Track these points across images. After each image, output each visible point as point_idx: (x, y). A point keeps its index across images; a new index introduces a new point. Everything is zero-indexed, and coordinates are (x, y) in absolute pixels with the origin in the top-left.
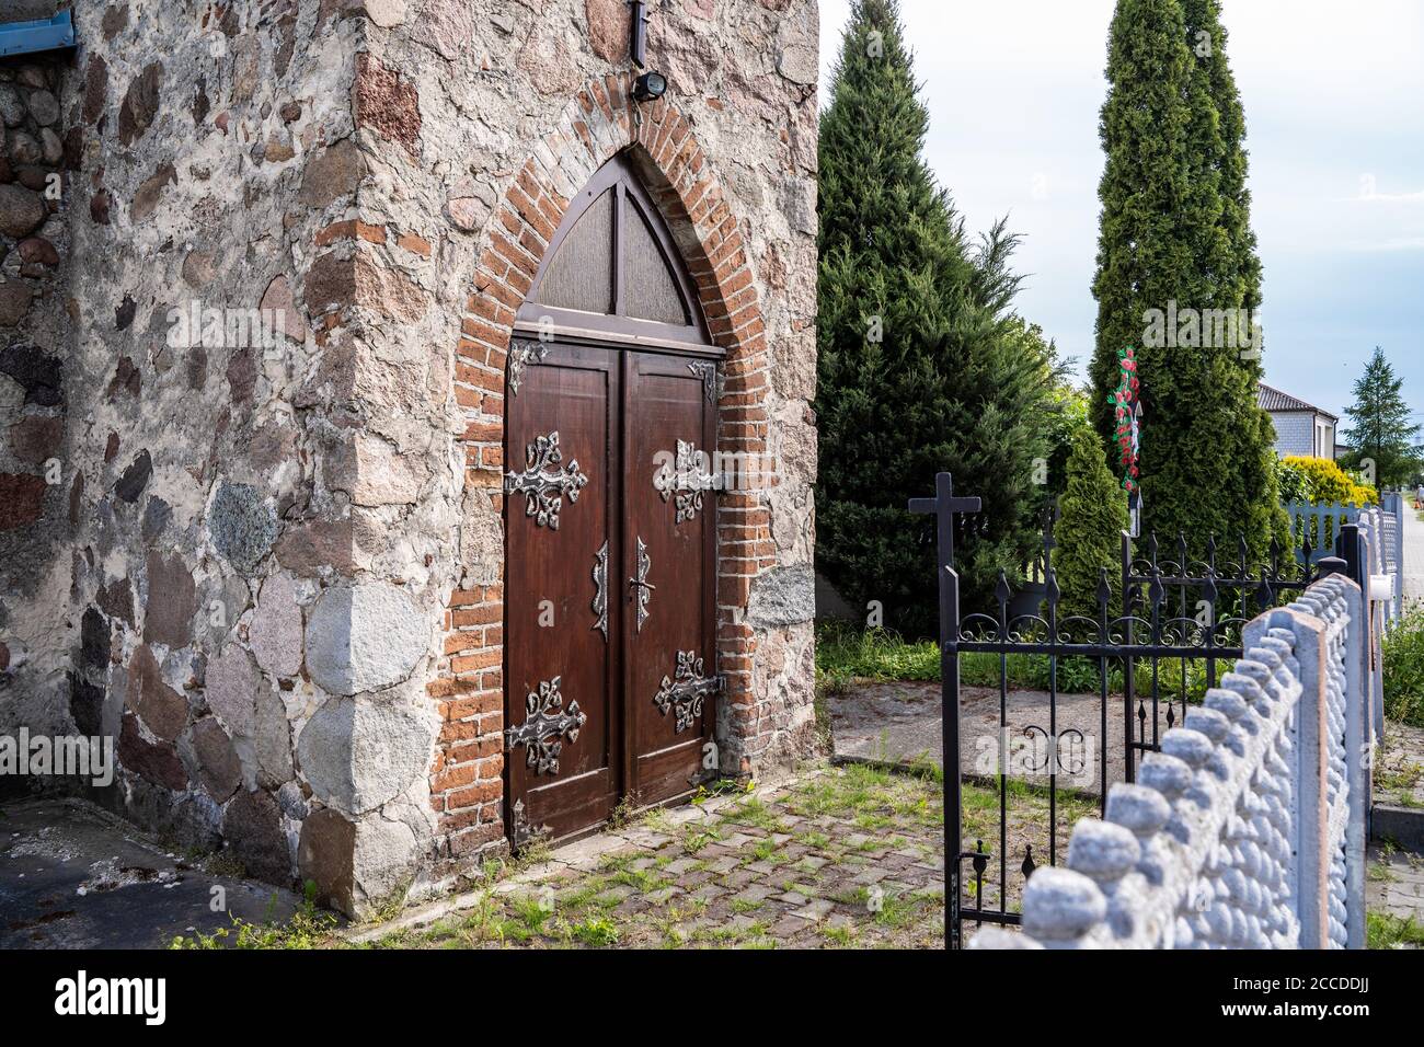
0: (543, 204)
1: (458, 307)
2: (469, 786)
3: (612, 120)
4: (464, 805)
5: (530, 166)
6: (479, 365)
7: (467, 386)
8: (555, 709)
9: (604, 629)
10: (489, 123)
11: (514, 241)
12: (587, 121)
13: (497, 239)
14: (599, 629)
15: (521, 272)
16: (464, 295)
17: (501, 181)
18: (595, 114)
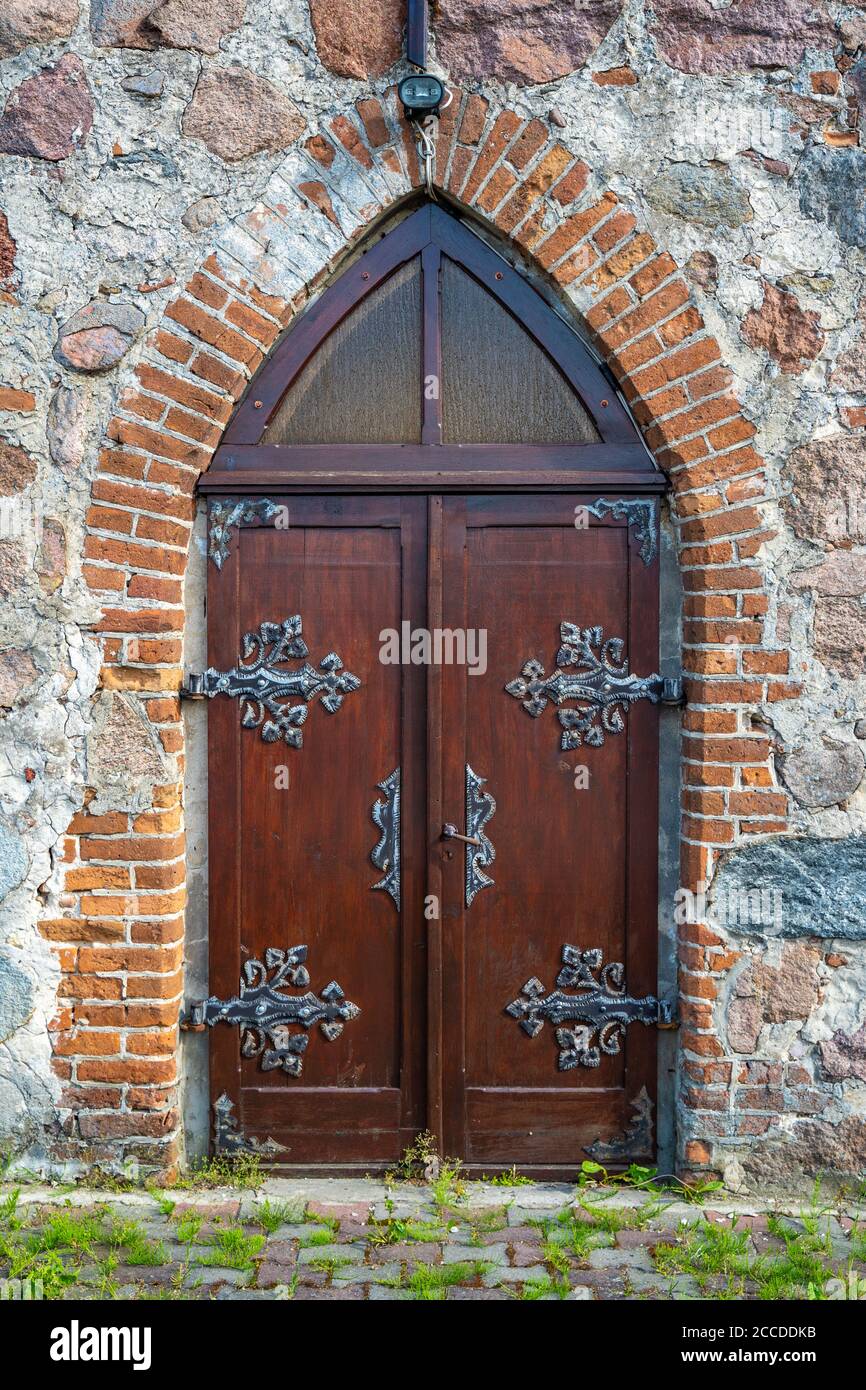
0: (235, 312)
1: (84, 468)
2: (110, 1058)
3: (370, 165)
4: (102, 1080)
5: (212, 265)
6: (122, 537)
7: (104, 564)
8: (296, 988)
9: (394, 891)
10: (134, 224)
11: (181, 372)
12: (323, 176)
13: (146, 373)
14: (384, 891)
15: (190, 411)
16: (93, 452)
17: (154, 296)
18: (340, 162)
